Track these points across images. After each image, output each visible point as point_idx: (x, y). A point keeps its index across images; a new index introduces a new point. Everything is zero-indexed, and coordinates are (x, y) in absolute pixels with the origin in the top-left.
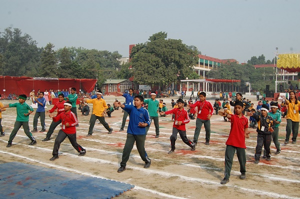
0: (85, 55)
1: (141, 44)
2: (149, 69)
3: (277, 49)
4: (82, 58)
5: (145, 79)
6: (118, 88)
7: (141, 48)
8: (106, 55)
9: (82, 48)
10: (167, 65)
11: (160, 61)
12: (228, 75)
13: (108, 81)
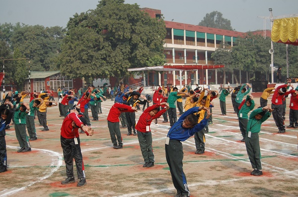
0: (23, 35)
1: (82, 14)
2: (82, 54)
3: (271, 10)
4: (18, 40)
5: (76, 70)
6: (46, 84)
7: (81, 21)
8: (58, 33)
9: (21, 25)
10: (114, 46)
11: (102, 40)
12: (246, 56)
13: (34, 75)
